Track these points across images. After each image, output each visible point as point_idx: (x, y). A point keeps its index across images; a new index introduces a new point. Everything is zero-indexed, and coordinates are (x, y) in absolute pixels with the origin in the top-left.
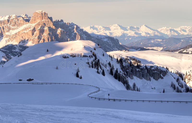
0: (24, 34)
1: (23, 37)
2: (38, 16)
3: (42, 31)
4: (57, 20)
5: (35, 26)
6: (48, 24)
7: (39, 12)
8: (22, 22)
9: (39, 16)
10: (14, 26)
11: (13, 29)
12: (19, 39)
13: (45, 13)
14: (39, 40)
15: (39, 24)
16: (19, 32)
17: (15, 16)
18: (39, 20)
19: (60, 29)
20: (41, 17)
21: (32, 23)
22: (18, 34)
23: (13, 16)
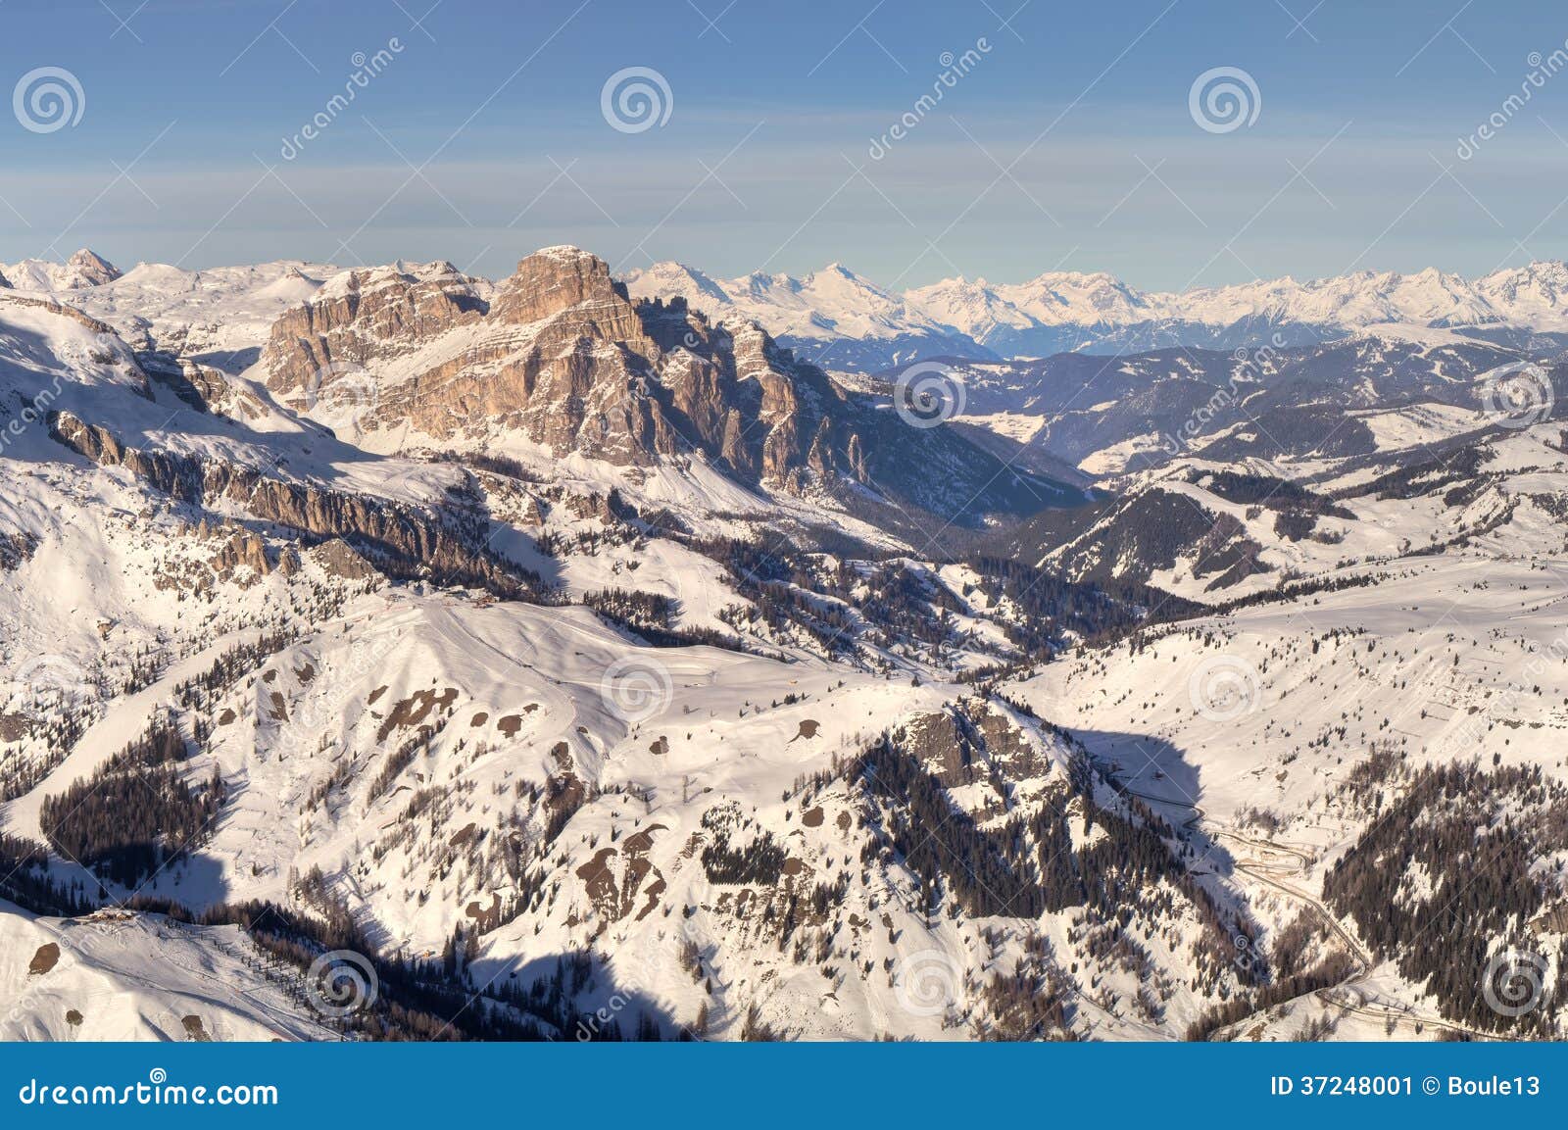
0: (470, 384)
1: (467, 403)
2: (553, 275)
3: (583, 368)
4: (652, 301)
5: (540, 337)
6: (615, 325)
7: (557, 257)
8: (439, 313)
9: (561, 277)
10: (391, 333)
11: (388, 354)
12: (440, 416)
13: (595, 264)
14: (575, 420)
15: (561, 328)
16: (435, 373)
17: (389, 278)
18: (563, 303)
19: (690, 358)
20: (570, 288)
21: (516, 322)
22: (427, 387)
23: (380, 276)
